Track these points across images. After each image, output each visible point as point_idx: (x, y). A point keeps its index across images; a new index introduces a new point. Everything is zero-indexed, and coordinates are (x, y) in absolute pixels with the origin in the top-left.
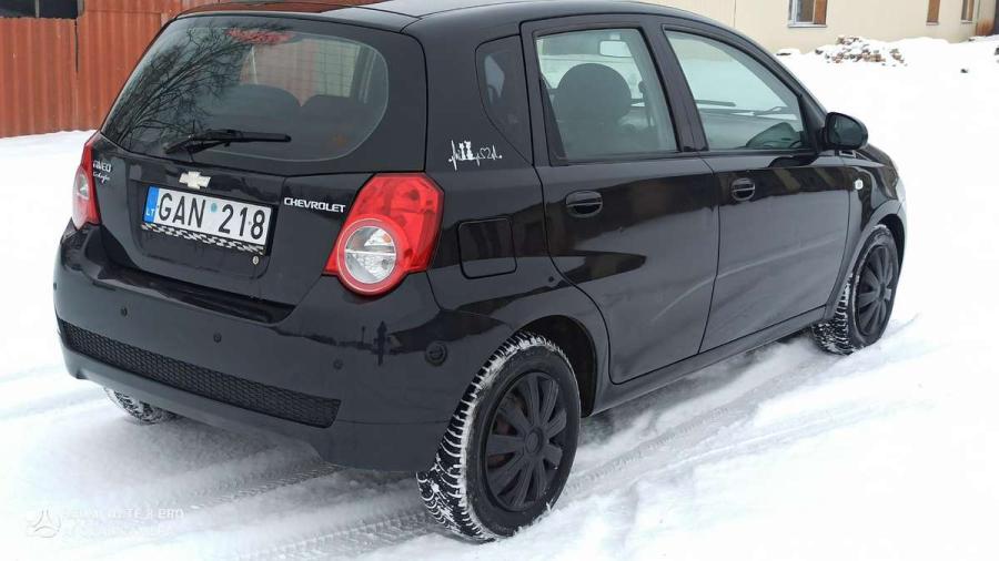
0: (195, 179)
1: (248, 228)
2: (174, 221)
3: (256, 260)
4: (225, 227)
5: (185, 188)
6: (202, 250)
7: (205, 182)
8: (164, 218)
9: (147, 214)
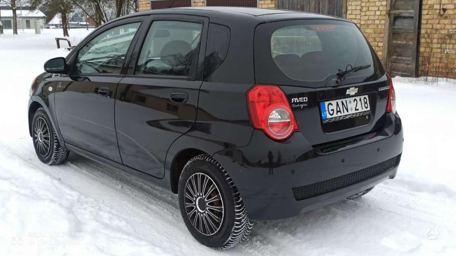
4: (357, 108)
5: (349, 96)
7: (356, 91)
9: (323, 116)
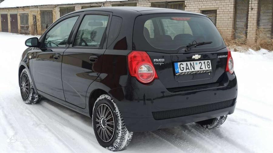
0: (197, 57)
1: (206, 66)
2: (186, 70)
3: (209, 74)
4: (201, 68)
6: (195, 75)
7: (200, 56)
9: (176, 71)
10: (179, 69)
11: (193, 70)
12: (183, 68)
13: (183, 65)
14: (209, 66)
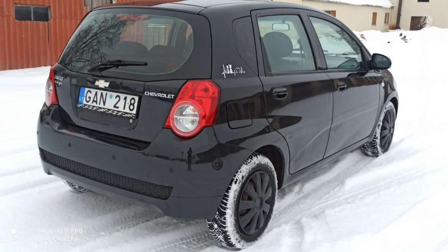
0: (102, 83)
1: (127, 106)
2: (92, 103)
3: (131, 121)
4: (117, 106)
5: (98, 88)
6: (106, 116)
7: (107, 84)
8: (88, 102)
9: (80, 100)
10: (85, 98)
11: (102, 105)
12: (90, 98)
13: (91, 93)
14: (132, 107)
